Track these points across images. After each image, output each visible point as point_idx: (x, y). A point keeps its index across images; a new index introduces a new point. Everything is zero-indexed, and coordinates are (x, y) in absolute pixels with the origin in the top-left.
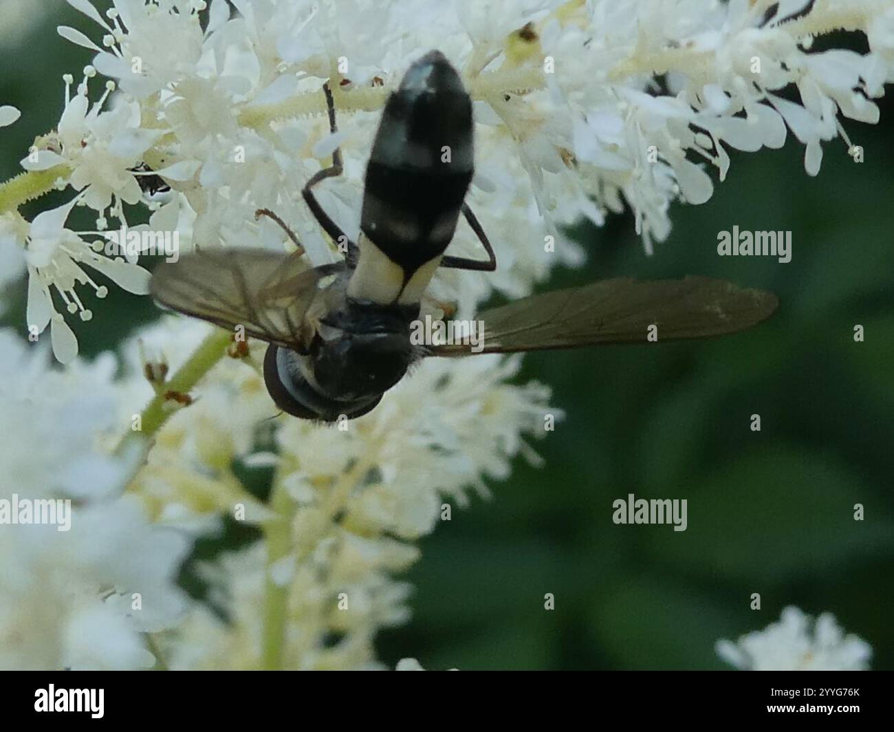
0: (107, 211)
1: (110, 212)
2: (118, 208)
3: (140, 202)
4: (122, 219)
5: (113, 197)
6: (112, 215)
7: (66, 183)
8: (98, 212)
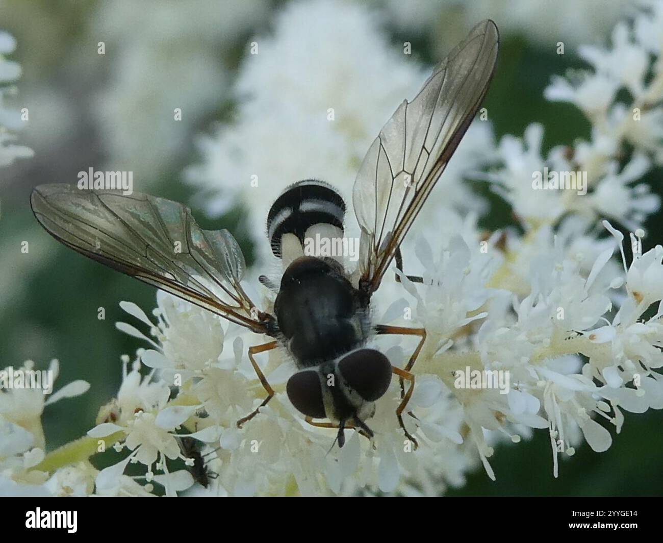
0: (154, 465)
1: (156, 467)
2: (162, 463)
3: (179, 457)
4: (166, 470)
5: (159, 453)
6: (157, 469)
7: (122, 446)
8: (147, 466)
